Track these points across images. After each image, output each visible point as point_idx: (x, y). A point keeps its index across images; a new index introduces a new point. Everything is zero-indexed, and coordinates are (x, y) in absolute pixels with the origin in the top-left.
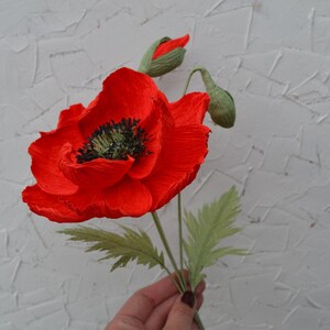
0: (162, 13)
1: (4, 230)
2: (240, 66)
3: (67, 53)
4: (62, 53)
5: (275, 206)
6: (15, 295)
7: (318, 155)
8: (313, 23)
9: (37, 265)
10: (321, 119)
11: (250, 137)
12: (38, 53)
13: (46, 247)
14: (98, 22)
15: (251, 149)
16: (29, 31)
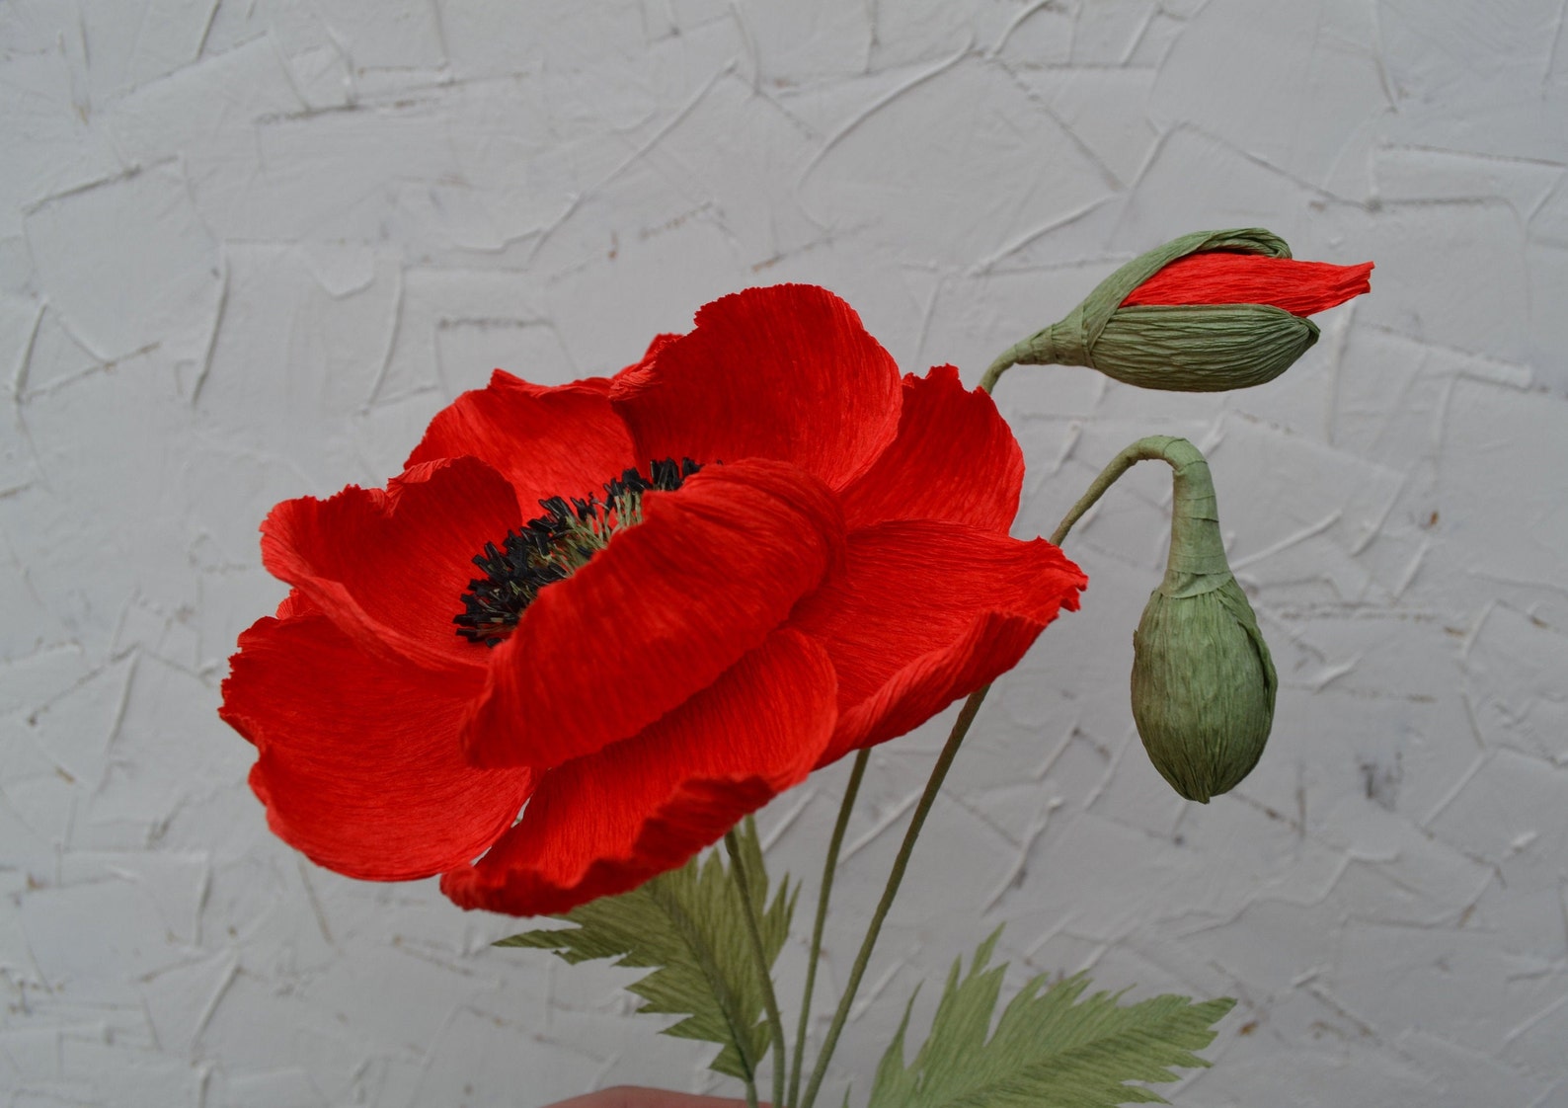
0: (829, 242)
1: (201, 856)
2: (1069, 457)
3: (497, 323)
4: (481, 323)
5: (1122, 942)
6: (201, 1072)
7: (1300, 795)
8: (1344, 350)
9: (286, 992)
10: (1330, 672)
11: (1067, 695)
12: (400, 310)
13: (328, 936)
14: (615, 239)
15: (1066, 737)
16: (385, 235)
